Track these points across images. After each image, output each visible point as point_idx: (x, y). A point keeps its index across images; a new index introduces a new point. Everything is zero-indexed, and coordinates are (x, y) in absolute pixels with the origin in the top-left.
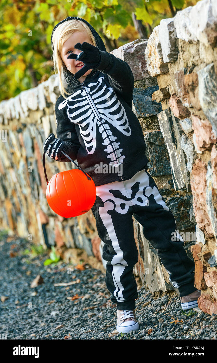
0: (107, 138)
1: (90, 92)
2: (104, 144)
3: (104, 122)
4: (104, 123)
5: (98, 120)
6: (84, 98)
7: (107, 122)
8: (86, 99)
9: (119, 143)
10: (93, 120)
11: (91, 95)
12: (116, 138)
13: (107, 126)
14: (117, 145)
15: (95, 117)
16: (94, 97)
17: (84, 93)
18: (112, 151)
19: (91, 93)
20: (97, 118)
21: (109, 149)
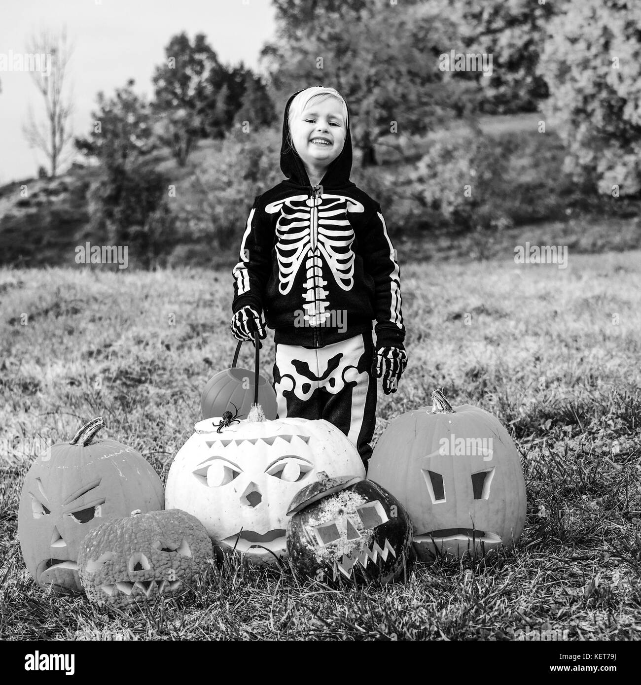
0: (312, 279)
1: (320, 205)
2: (304, 285)
3: (319, 255)
4: (316, 256)
5: (311, 249)
6: (308, 209)
7: (322, 257)
8: (309, 212)
9: (327, 293)
10: (305, 245)
11: (319, 211)
12: (325, 283)
13: (320, 263)
14: (323, 294)
15: (309, 242)
16: (321, 214)
17: (310, 203)
18: (313, 300)
19: (320, 208)
20: (311, 245)
21: (309, 296)
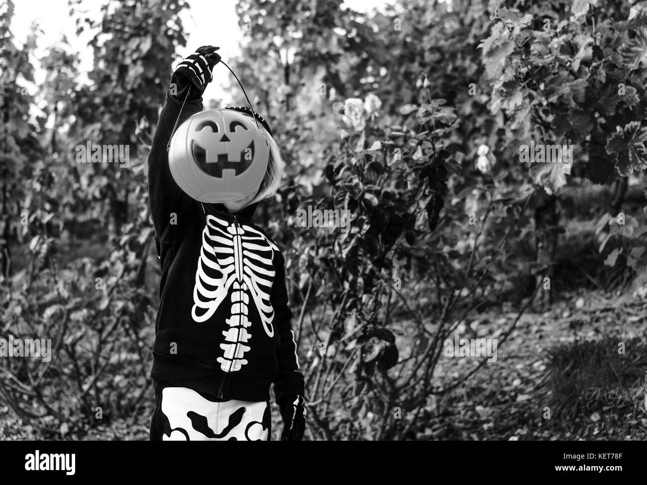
0: (238, 317)
1: (243, 235)
2: (227, 321)
3: (245, 289)
4: (242, 290)
5: (236, 280)
6: (230, 236)
7: (248, 292)
8: (232, 240)
9: (250, 336)
10: (229, 275)
11: (243, 241)
12: (250, 324)
13: (246, 299)
14: (246, 336)
15: (234, 272)
16: (245, 245)
17: (232, 230)
18: (235, 341)
19: (243, 238)
20: (236, 276)
21: (231, 335)
